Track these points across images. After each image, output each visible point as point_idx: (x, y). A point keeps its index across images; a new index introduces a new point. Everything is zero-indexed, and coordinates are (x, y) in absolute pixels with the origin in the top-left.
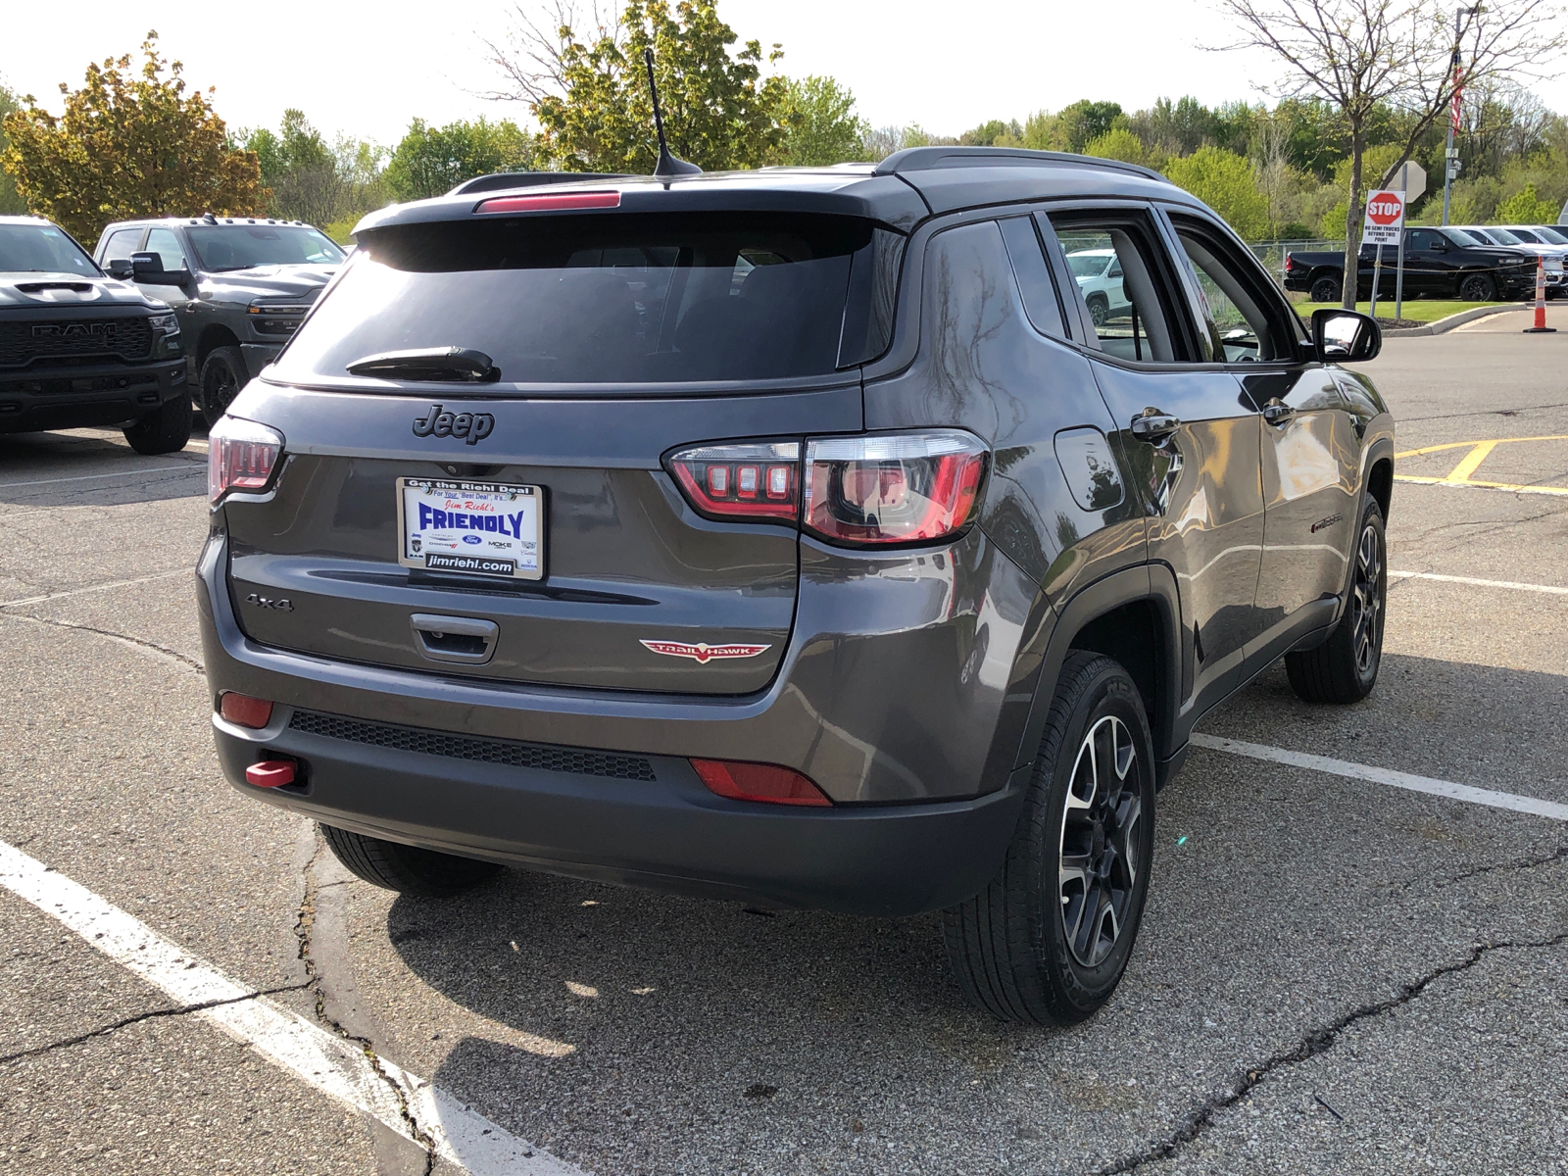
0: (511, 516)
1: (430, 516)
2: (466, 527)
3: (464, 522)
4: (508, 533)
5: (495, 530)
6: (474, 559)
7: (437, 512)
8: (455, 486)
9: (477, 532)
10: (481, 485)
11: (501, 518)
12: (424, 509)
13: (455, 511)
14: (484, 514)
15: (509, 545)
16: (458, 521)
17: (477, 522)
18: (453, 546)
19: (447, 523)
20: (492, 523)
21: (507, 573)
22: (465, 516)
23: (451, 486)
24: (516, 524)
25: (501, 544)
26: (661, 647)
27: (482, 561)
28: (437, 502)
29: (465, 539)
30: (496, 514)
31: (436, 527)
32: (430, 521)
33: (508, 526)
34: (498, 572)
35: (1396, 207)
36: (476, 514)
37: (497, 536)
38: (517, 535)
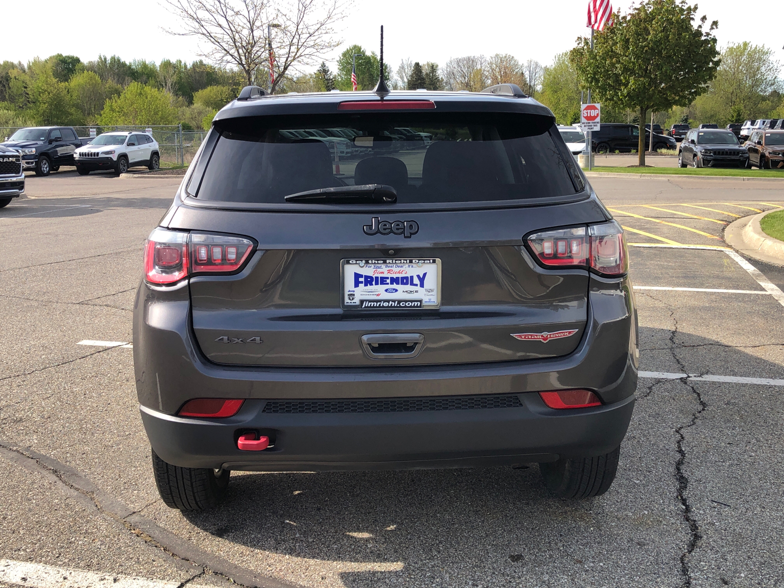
0: (418, 276)
1: (361, 279)
2: (388, 284)
3: (386, 281)
4: (416, 285)
5: (408, 284)
6: (394, 301)
7: (366, 277)
8: (382, 262)
9: (395, 286)
10: (401, 260)
11: (412, 277)
12: (357, 276)
13: (380, 276)
14: (400, 276)
15: (416, 292)
16: (383, 281)
17: (394, 281)
18: (378, 295)
19: (374, 283)
20: (406, 281)
21: (417, 306)
22: (388, 278)
23: (379, 262)
24: (422, 280)
25: (411, 292)
26: (523, 337)
27: (399, 302)
28: (368, 271)
29: (386, 290)
30: (409, 275)
31: (366, 285)
32: (362, 282)
33: (416, 281)
34: (411, 307)
35: (597, 112)
36: (395, 276)
37: (409, 287)
38: (422, 285)
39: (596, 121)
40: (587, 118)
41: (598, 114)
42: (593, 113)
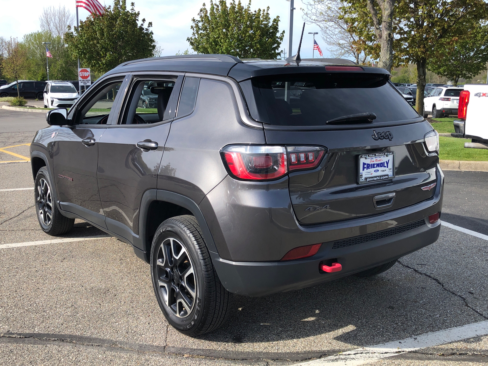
0: (386, 162)
1: (366, 166)
2: (375, 167)
3: (375, 166)
4: (385, 167)
5: (382, 167)
6: (378, 177)
7: (368, 164)
8: (374, 155)
9: (378, 168)
10: (381, 154)
11: (384, 162)
12: (364, 164)
13: (372, 163)
14: (380, 162)
15: (386, 170)
16: (373, 166)
17: (378, 165)
18: (371, 174)
19: (370, 167)
20: (381, 165)
21: (387, 178)
22: (375, 164)
23: (373, 155)
24: (387, 163)
25: (384, 171)
27: (380, 176)
28: (368, 161)
29: (375, 171)
30: (383, 162)
31: (367, 169)
32: (365, 168)
33: (386, 165)
34: (384, 179)
35: (88, 73)
36: (378, 162)
37: (383, 168)
38: (387, 167)
39: (88, 79)
40: (82, 77)
41: (89, 75)
42: (86, 74)
